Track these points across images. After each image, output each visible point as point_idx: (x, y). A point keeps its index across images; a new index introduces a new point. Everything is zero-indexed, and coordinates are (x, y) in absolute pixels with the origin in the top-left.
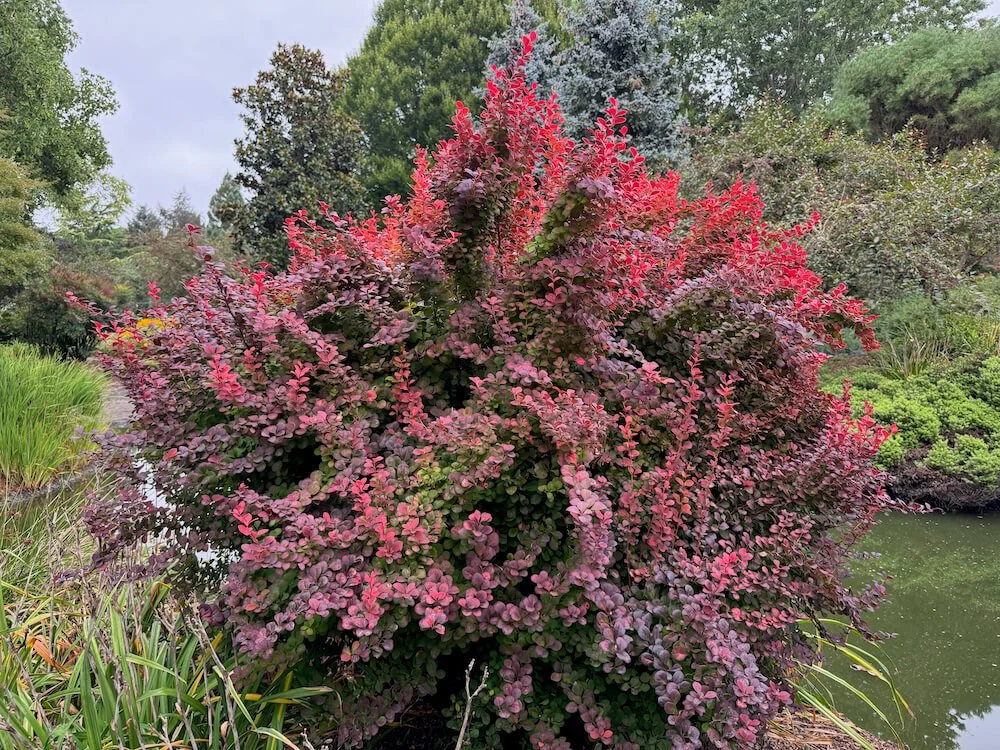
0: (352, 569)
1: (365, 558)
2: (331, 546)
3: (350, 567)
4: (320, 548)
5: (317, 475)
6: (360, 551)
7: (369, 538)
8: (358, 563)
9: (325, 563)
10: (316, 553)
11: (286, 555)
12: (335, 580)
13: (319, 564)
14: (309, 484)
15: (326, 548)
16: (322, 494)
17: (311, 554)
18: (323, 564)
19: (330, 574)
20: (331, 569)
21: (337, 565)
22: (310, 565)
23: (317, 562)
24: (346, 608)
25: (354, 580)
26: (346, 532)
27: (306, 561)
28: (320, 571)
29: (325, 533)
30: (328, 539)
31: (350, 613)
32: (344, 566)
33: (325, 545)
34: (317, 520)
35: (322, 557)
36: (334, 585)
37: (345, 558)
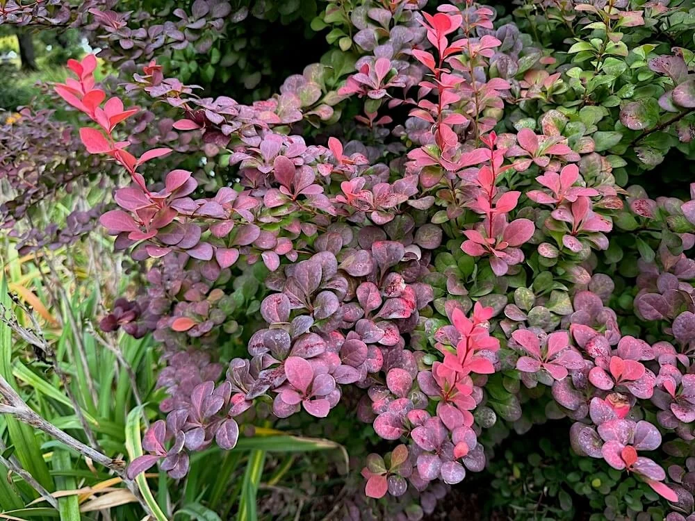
0: (394, 276)
1: (424, 251)
2: (344, 218)
3: (391, 270)
4: (319, 218)
5: (315, 72)
6: (411, 236)
7: (436, 208)
8: (410, 263)
9: (332, 256)
10: (310, 231)
11: (227, 227)
12: (354, 299)
13: (317, 258)
14: (299, 83)
15: (334, 220)
16: (325, 108)
17: (296, 230)
18: (325, 259)
19: (343, 284)
20: (344, 273)
21: (360, 264)
22: (293, 257)
23: (312, 251)
24: (382, 375)
25: (399, 304)
26: (381, 187)
27: (285, 246)
28: (319, 274)
29: (332, 185)
30: (340, 198)
31: (392, 388)
32: (377, 268)
33: (332, 211)
34: (313, 148)
35: (324, 242)
36: (353, 312)
37: (379, 248)
